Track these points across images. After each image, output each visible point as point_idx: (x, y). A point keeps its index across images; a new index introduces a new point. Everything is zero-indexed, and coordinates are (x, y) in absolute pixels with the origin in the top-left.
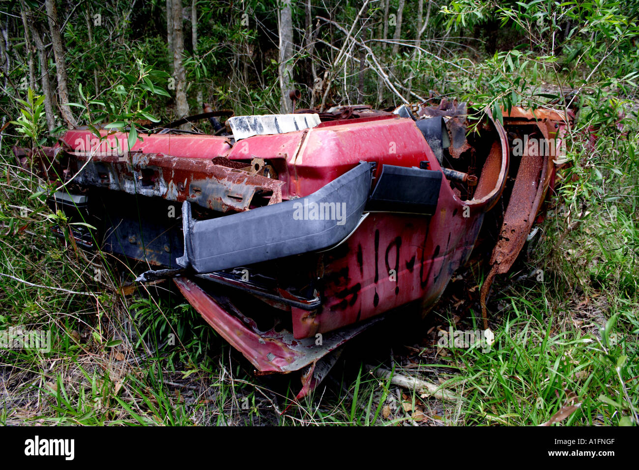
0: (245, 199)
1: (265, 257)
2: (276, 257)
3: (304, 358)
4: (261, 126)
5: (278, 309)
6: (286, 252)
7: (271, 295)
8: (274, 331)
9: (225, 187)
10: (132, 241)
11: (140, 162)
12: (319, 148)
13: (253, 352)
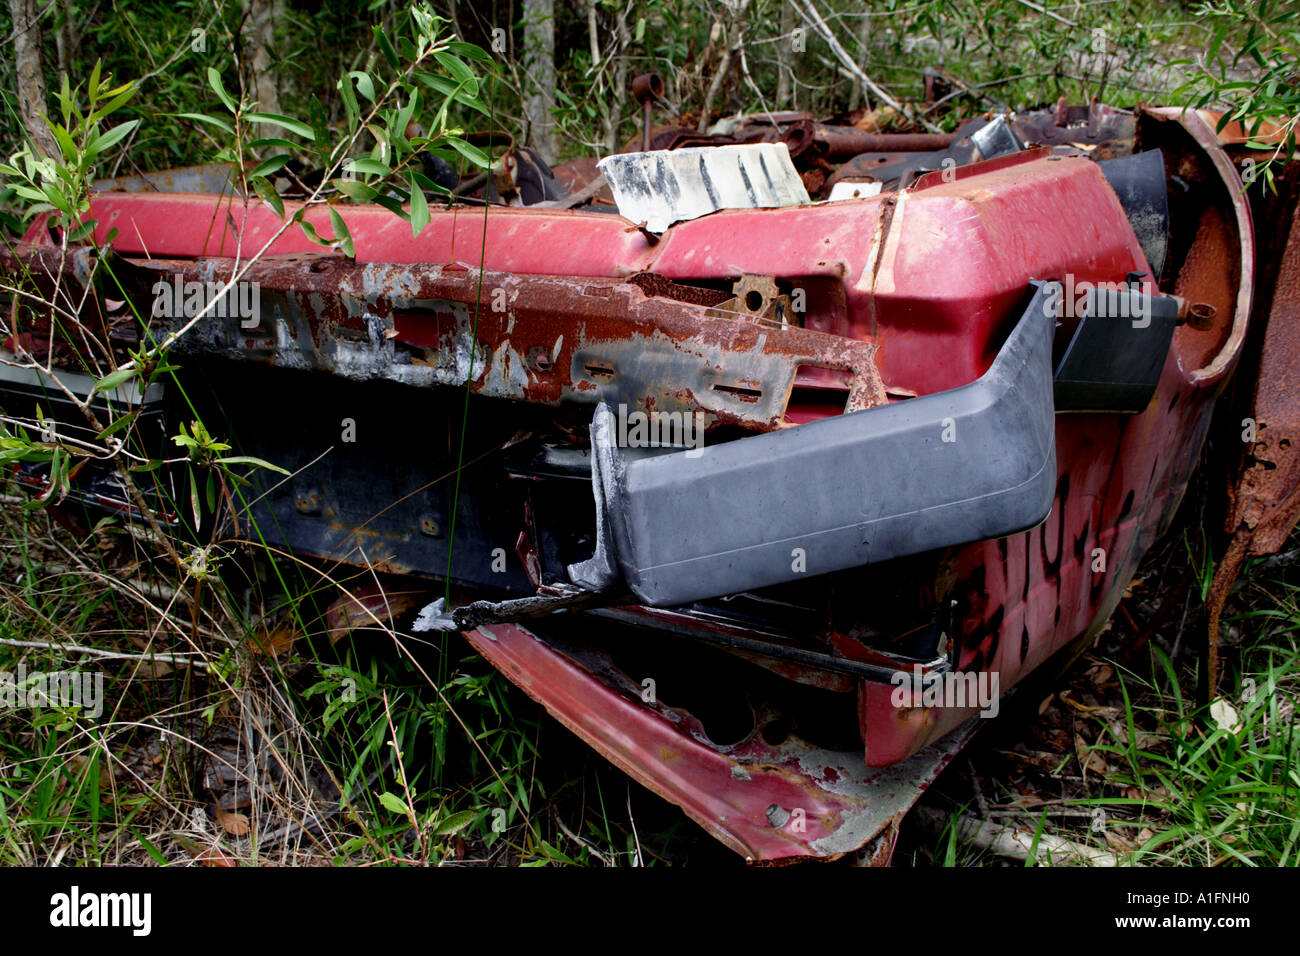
0: (770, 394)
1: (859, 556)
2: (890, 555)
3: (865, 812)
4: (673, 181)
5: (812, 687)
6: (920, 542)
7: (800, 651)
8: (762, 741)
9: (702, 361)
10: (305, 507)
11: (390, 288)
12: (939, 246)
13: (714, 805)
